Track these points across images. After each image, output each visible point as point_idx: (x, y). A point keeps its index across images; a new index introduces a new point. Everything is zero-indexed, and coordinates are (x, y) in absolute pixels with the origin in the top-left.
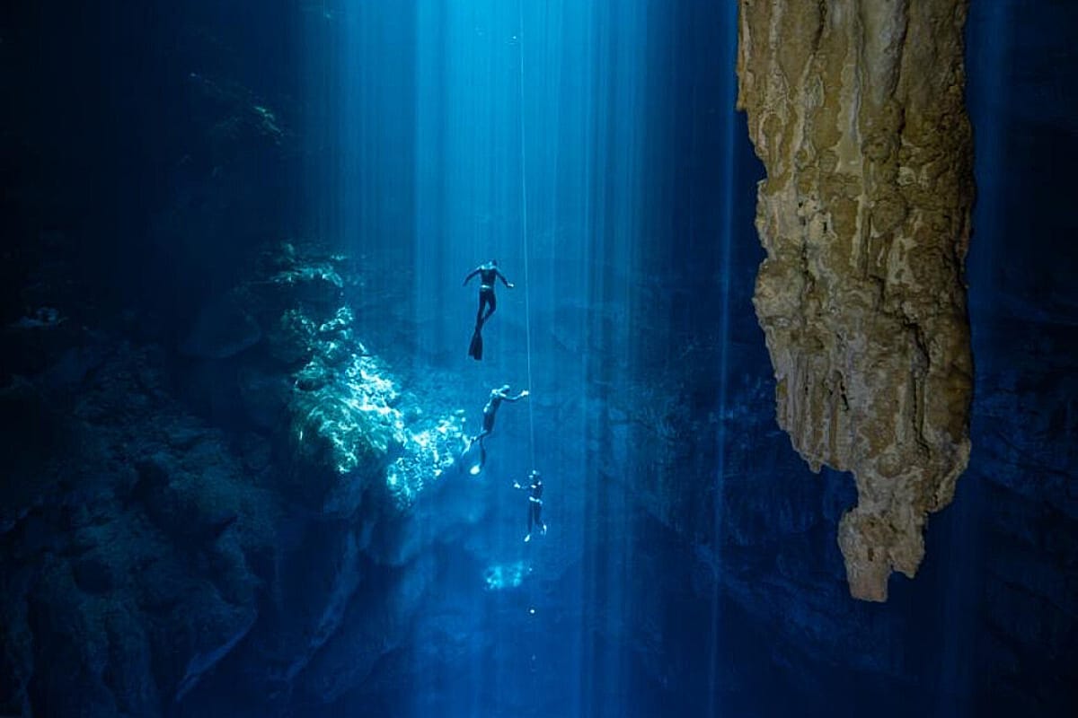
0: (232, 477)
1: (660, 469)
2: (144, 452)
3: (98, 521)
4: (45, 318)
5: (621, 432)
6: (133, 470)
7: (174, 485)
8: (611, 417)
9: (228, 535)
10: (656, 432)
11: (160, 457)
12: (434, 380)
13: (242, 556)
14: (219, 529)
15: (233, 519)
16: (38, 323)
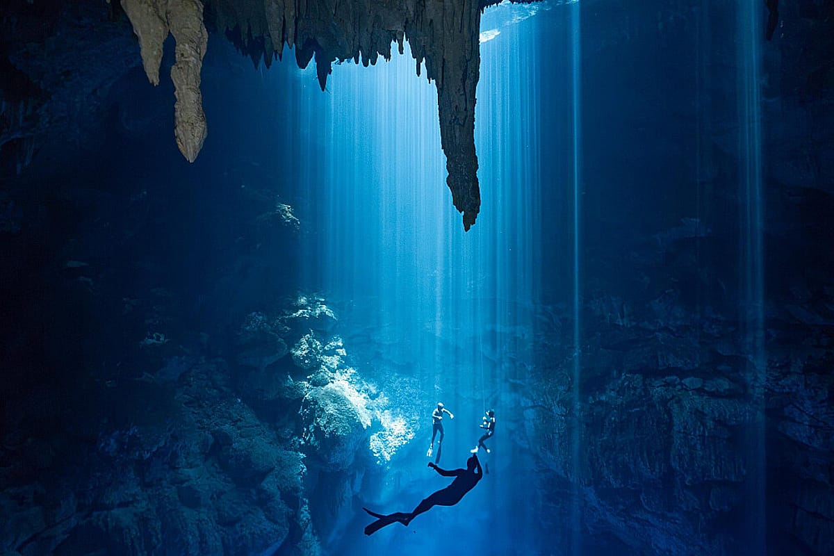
0: (271, 443)
1: (557, 436)
2: (216, 424)
3: (191, 466)
4: (158, 338)
5: (530, 414)
6: (210, 436)
7: (235, 445)
8: (523, 404)
9: (269, 479)
10: (553, 413)
11: (227, 427)
12: (400, 383)
13: (279, 493)
14: (263, 475)
15: (272, 469)
16: (154, 341)
